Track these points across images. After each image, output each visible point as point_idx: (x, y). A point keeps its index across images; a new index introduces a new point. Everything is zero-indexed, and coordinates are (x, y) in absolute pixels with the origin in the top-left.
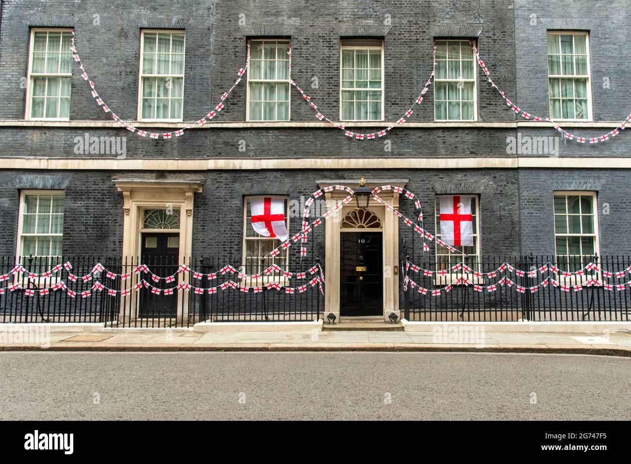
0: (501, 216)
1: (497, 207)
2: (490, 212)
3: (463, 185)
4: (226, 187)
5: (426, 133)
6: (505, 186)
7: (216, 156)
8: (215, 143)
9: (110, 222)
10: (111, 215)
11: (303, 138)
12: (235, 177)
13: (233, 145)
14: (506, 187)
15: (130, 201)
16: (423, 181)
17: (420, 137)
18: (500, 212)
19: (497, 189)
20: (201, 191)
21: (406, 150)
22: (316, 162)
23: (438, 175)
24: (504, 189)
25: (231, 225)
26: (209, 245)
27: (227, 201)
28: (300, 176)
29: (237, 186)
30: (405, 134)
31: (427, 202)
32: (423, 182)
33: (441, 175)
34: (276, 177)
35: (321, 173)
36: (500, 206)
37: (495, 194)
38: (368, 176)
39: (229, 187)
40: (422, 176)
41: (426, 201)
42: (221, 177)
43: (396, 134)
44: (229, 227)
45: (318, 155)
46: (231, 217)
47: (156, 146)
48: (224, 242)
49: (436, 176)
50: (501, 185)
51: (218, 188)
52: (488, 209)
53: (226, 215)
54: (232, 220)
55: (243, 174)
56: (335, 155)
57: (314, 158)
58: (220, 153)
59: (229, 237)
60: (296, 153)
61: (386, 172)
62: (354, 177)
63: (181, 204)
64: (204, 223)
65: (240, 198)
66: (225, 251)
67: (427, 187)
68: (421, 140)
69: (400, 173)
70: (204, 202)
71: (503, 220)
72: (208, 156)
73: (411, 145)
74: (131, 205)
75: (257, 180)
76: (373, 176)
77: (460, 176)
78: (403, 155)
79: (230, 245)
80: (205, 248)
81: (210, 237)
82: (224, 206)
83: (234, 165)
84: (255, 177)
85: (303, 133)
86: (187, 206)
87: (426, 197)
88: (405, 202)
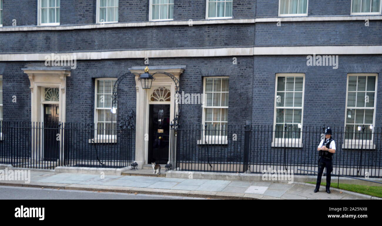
0: (241, 93)
1: (238, 86)
2: (234, 90)
3: (219, 70)
4: (83, 73)
5: (198, 29)
6: (245, 69)
7: (78, 50)
8: (77, 40)
9: (25, 97)
10: (25, 92)
11: (125, 35)
12: (88, 65)
13: (86, 42)
14: (245, 71)
15: (33, 82)
16: (195, 66)
17: (194, 32)
18: (240, 90)
19: (239, 72)
20: (69, 75)
21: (185, 43)
22: (132, 53)
23: (204, 62)
24: (244, 72)
25: (86, 100)
26: (75, 113)
27: (84, 82)
28: (123, 63)
29: (89, 71)
30: (185, 30)
31: (196, 83)
32: (195, 67)
33: (206, 62)
34: (110, 65)
35: (136, 61)
36: (241, 86)
37: (238, 76)
38: (162, 63)
39: (85, 73)
40: (194, 62)
41: (196, 81)
42: (81, 65)
43: (180, 31)
44: (85, 101)
45: (134, 48)
46: (86, 94)
47: (46, 43)
48: (82, 111)
49: (202, 62)
50: (242, 69)
51: (78, 73)
52: (233, 88)
53: (83, 92)
54: (86, 96)
55: (92, 63)
56: (143, 48)
57: (130, 50)
58: (80, 48)
59: (85, 107)
60: (121, 47)
61: (173, 60)
62: (154, 64)
63: (59, 85)
64: (72, 98)
65: (91, 80)
66: (83, 117)
67: (196, 71)
68: (194, 34)
69: (181, 60)
70: (72, 83)
71: (242, 97)
72: (73, 50)
73: (188, 39)
74: (34, 85)
75: (100, 67)
76: (165, 63)
77: (217, 62)
78: (183, 46)
79: (86, 113)
80: (72, 115)
81: (75, 107)
82: (82, 86)
83: (87, 57)
84: (99, 65)
85: (125, 31)
86: (62, 86)
87: (196, 78)
88: (183, 83)
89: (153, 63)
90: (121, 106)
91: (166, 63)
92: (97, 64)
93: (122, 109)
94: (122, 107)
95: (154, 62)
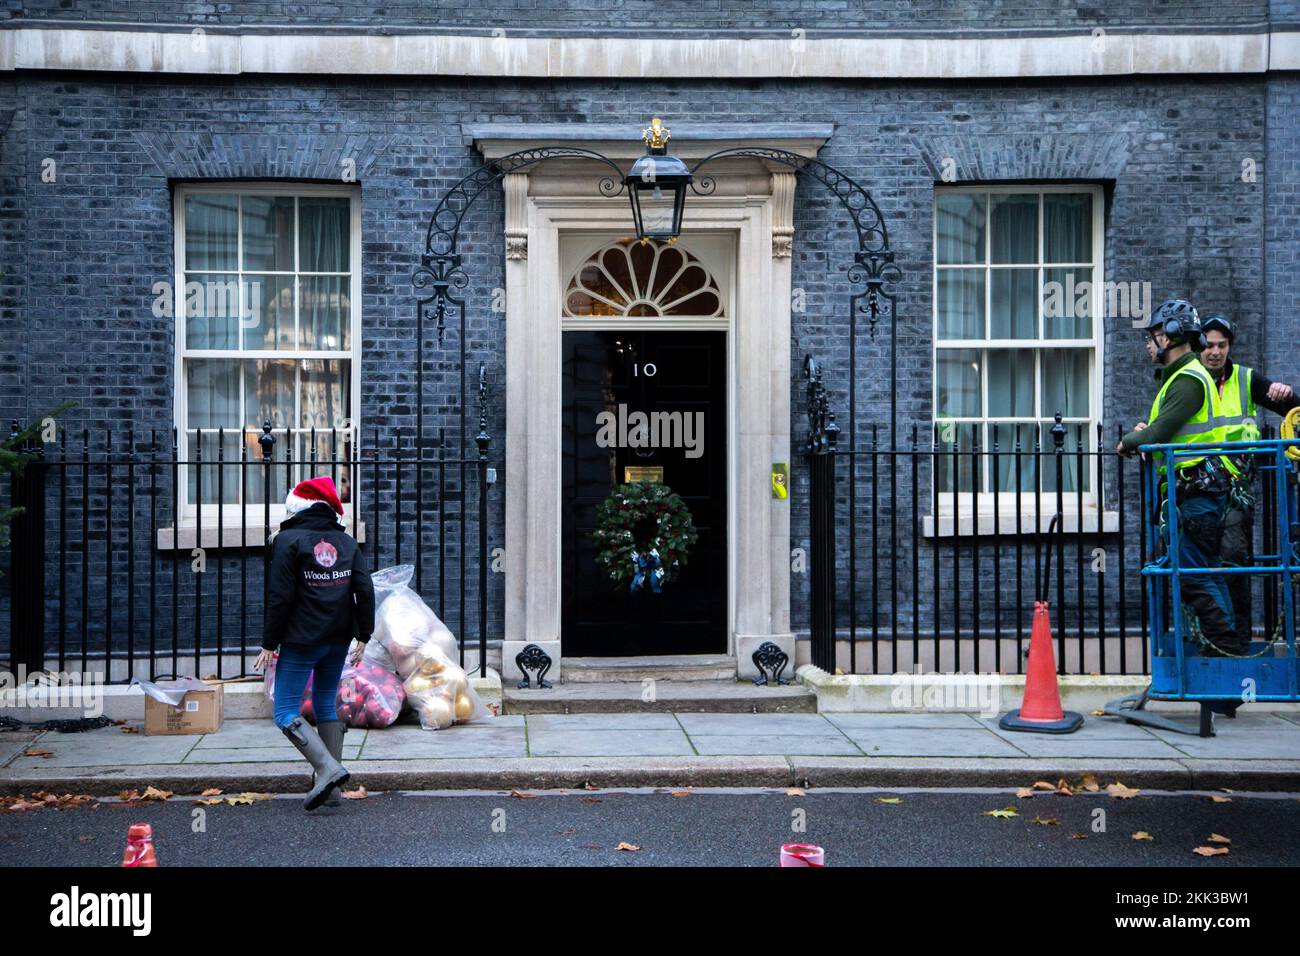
0: (1190, 267)
1: (1174, 233)
2: (1149, 252)
3: (1045, 146)
4: (99, 147)
6: (1216, 147)
7: (52, 12)
12: (135, 104)
14: (1215, 153)
16: (888, 129)
18: (1188, 253)
19: (1179, 161)
22: (467, 47)
23: (950, 107)
24: (1208, 159)
25: (125, 302)
27: (106, 203)
28: (403, 104)
29: (143, 140)
31: (901, 215)
32: (889, 135)
33: (961, 107)
34: (302, 108)
35: (487, 95)
36: (1191, 230)
37: (1173, 179)
38: (672, 108)
39: (112, 147)
40: (885, 108)
41: (898, 209)
42: (77, 103)
44: (116, 309)
45: (477, 22)
46: (124, 269)
48: (99, 369)
49: (939, 108)
50: (1196, 146)
51: (63, 147)
52: (1139, 242)
53: (100, 259)
54: (129, 281)
55: (166, 94)
56: (542, 22)
57: (459, 32)
59: (119, 347)
60: (383, 11)
62: (620, 113)
65: (164, 188)
66: (104, 403)
67: (902, 156)
69: (802, 97)
71: (1200, 285)
75: (227, 117)
76: (690, 107)
77: (1032, 109)
78: (810, 22)
79: (125, 382)
81: (39, 346)
82: (92, 225)
83: (130, 55)
84: (218, 106)
87: (902, 193)
88: (817, 215)
89: (610, 108)
90: (395, 339)
91: (698, 109)
92: (208, 102)
93: (401, 356)
94: (397, 345)
95: (618, 102)
